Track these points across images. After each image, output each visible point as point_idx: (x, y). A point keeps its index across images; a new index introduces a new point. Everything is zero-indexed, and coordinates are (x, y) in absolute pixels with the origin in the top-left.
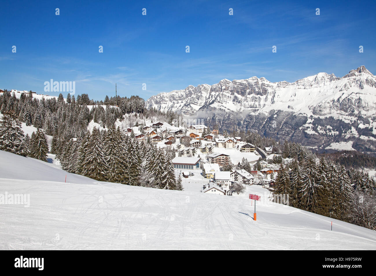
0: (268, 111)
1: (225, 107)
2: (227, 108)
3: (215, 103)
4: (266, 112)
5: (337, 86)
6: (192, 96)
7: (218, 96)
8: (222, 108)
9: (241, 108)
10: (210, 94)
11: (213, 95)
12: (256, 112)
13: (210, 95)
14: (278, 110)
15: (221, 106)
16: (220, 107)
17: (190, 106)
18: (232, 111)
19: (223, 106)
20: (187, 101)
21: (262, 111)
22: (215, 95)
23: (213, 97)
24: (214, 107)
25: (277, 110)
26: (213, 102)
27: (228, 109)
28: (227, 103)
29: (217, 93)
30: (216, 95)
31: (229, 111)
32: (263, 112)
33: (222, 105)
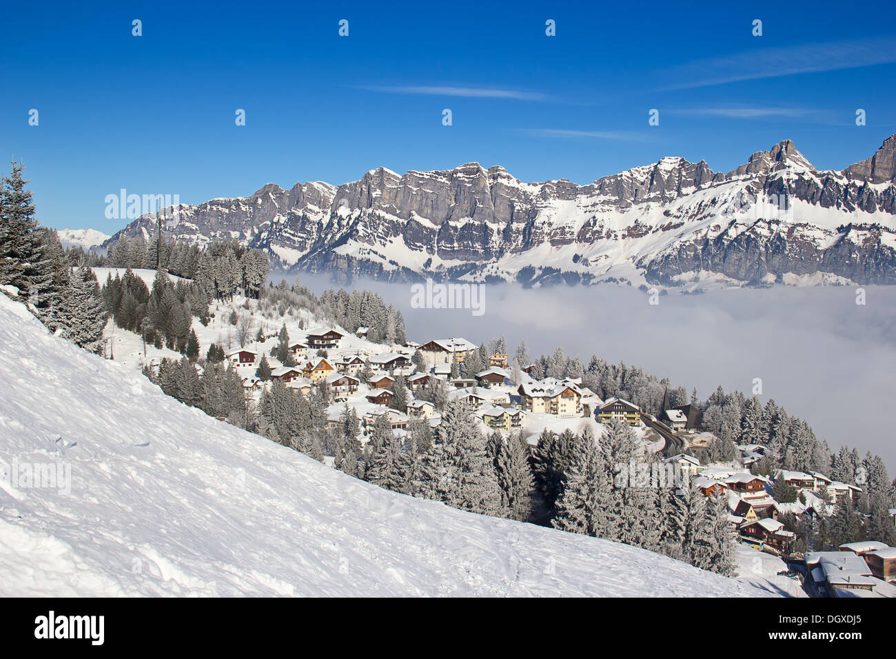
0: (512, 271)
1: (383, 257)
2: (388, 259)
3: (350, 241)
4: (508, 273)
5: (715, 199)
6: (275, 220)
7: (358, 219)
8: (373, 257)
9: (430, 261)
10: (334, 215)
11: (344, 217)
12: (478, 274)
13: (332, 217)
14: (543, 267)
15: (369, 253)
16: (367, 256)
17: (270, 250)
18: (403, 268)
19: (376, 253)
20: (260, 233)
21: (495, 269)
22: (350, 219)
23: (344, 223)
24: (347, 255)
25: (540, 268)
26: (343, 240)
27: (392, 262)
28: (388, 243)
29: (357, 213)
30: (353, 217)
31: (395, 267)
32: (499, 273)
33: (374, 248)
